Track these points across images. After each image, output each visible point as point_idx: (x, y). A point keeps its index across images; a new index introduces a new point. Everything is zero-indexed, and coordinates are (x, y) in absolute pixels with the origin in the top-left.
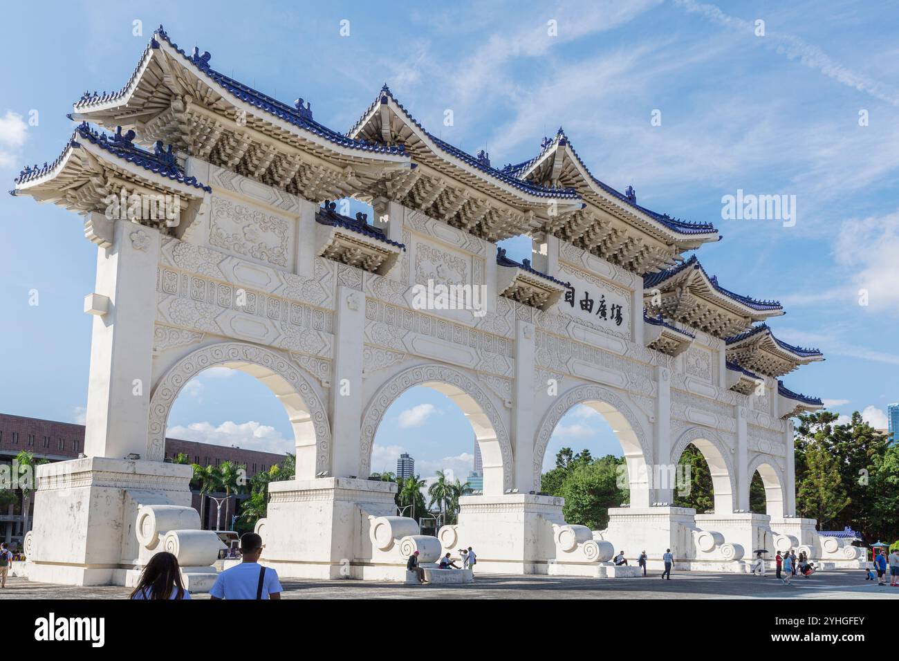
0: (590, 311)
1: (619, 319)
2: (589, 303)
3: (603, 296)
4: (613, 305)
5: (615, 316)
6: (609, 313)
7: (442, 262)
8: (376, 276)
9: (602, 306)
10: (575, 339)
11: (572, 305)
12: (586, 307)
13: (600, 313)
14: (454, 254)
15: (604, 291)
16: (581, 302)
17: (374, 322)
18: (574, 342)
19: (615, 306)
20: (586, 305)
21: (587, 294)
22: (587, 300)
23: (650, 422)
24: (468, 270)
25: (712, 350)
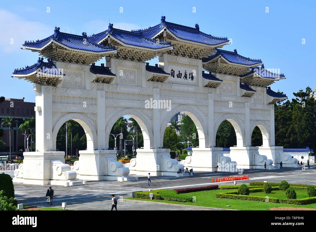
0: (181, 78)
1: (192, 78)
2: (180, 75)
3: (186, 71)
4: (190, 73)
5: (191, 77)
6: (188, 76)
7: (128, 73)
8: (108, 84)
9: (185, 75)
10: (174, 90)
11: (174, 77)
12: (179, 77)
13: (185, 77)
14: (131, 70)
15: (186, 69)
16: (177, 75)
17: (108, 99)
18: (174, 91)
19: (191, 74)
20: (179, 76)
21: (179, 71)
22: (179, 74)
23: (205, 115)
24: (136, 74)
25: (234, 81)
